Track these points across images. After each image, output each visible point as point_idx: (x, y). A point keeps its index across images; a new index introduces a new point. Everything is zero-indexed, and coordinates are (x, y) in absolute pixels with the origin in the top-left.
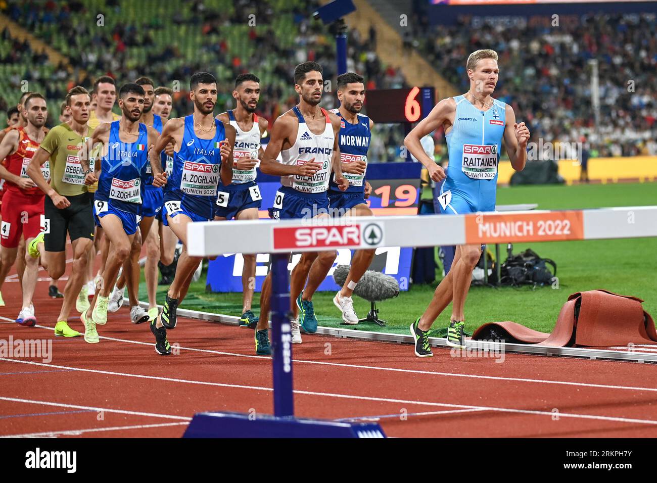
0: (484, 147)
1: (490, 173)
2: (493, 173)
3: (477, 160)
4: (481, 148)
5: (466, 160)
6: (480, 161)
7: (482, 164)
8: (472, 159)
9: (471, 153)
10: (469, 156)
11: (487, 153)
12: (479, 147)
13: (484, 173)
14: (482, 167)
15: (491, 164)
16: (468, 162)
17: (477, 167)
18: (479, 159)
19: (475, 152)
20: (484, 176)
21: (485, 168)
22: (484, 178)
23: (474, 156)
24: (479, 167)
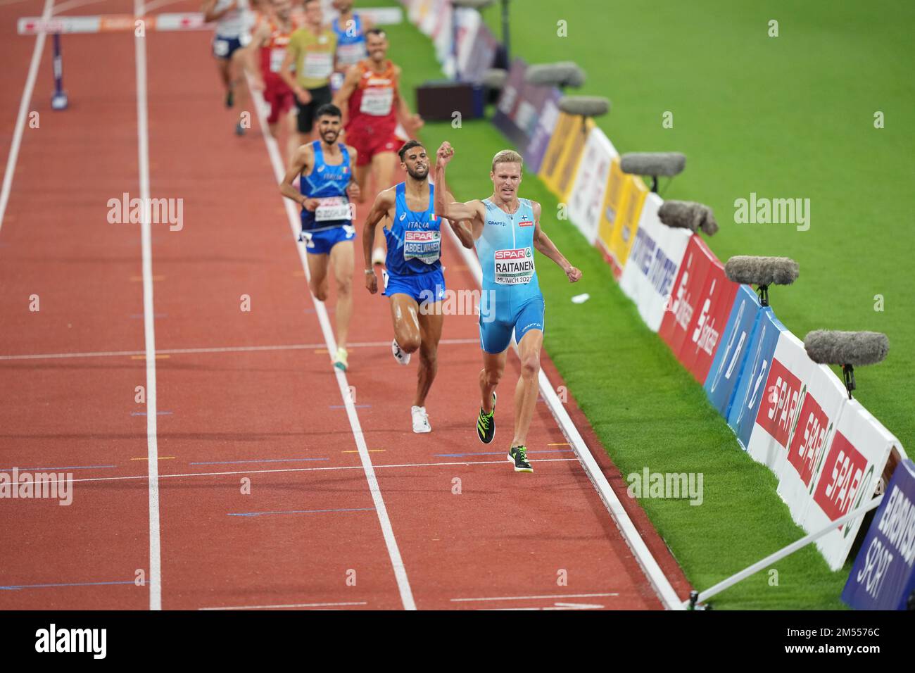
0: (516, 252)
1: (526, 277)
2: (529, 276)
3: (510, 266)
4: (514, 252)
5: (499, 266)
6: (514, 266)
7: (515, 269)
8: (504, 265)
9: (503, 258)
10: (502, 262)
11: (521, 257)
12: (511, 252)
13: (519, 277)
14: (517, 272)
15: (527, 267)
16: (501, 269)
17: (510, 273)
18: (512, 264)
19: (508, 258)
20: (520, 280)
21: (520, 272)
22: (520, 283)
23: (507, 262)
24: (514, 273)
